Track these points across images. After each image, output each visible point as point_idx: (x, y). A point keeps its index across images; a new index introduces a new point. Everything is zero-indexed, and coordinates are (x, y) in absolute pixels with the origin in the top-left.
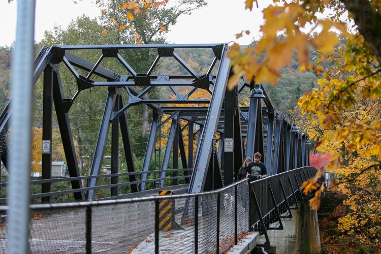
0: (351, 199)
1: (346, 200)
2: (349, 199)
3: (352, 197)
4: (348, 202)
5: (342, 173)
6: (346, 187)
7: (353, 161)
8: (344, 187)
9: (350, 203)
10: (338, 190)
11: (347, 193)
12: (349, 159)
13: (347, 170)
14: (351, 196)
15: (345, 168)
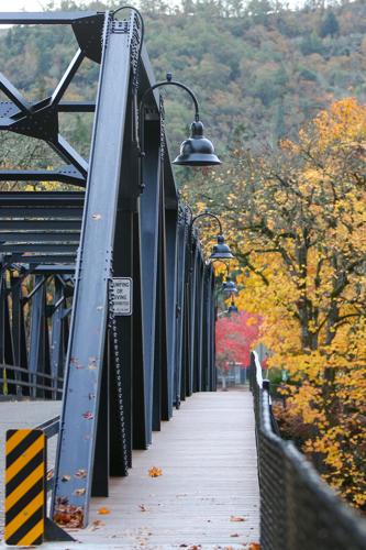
0: (327, 436)
1: (314, 440)
2: (321, 436)
3: (329, 432)
4: (320, 443)
5: (303, 366)
6: (314, 406)
7: (332, 335)
8: (307, 404)
9: (326, 446)
10: (293, 412)
11: (317, 420)
12: (318, 331)
13: (314, 361)
14: (326, 429)
15: (309, 354)
